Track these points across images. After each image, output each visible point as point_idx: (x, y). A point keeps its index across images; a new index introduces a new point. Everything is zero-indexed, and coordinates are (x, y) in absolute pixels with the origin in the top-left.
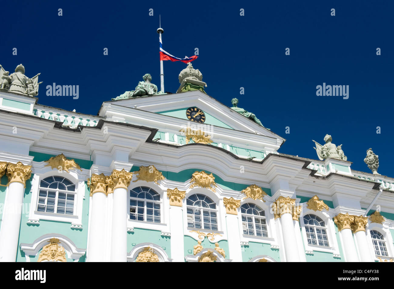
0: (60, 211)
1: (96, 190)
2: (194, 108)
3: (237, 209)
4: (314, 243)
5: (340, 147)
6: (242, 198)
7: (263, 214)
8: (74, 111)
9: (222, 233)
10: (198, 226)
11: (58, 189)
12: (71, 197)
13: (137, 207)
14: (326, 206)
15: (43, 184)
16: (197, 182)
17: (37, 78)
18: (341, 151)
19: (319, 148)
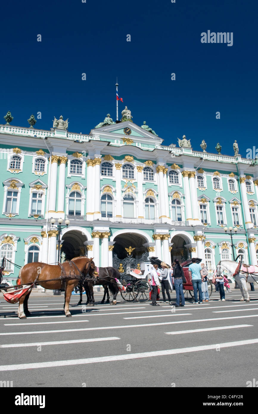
0: (78, 172)
1: (89, 165)
2: (127, 128)
3: (142, 170)
4: (173, 182)
5: (189, 141)
6: (144, 166)
7: (152, 171)
8: (81, 133)
9: (135, 179)
10: (127, 177)
11: (76, 164)
12: (81, 167)
13: (104, 170)
14: (179, 167)
15: (71, 163)
16: (127, 160)
17: (67, 121)
18: (189, 143)
19: (180, 141)
